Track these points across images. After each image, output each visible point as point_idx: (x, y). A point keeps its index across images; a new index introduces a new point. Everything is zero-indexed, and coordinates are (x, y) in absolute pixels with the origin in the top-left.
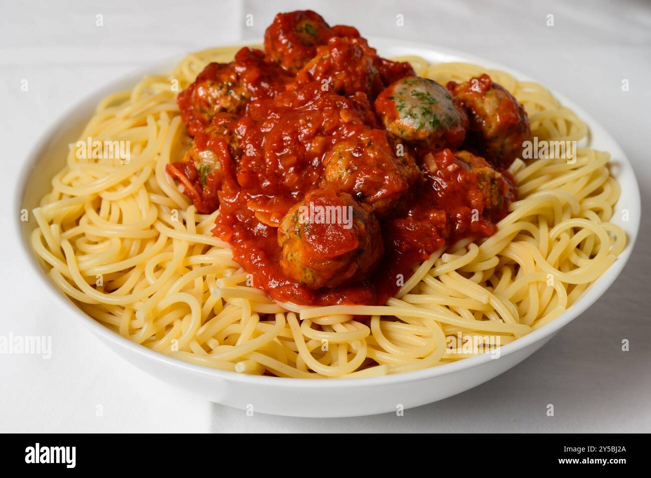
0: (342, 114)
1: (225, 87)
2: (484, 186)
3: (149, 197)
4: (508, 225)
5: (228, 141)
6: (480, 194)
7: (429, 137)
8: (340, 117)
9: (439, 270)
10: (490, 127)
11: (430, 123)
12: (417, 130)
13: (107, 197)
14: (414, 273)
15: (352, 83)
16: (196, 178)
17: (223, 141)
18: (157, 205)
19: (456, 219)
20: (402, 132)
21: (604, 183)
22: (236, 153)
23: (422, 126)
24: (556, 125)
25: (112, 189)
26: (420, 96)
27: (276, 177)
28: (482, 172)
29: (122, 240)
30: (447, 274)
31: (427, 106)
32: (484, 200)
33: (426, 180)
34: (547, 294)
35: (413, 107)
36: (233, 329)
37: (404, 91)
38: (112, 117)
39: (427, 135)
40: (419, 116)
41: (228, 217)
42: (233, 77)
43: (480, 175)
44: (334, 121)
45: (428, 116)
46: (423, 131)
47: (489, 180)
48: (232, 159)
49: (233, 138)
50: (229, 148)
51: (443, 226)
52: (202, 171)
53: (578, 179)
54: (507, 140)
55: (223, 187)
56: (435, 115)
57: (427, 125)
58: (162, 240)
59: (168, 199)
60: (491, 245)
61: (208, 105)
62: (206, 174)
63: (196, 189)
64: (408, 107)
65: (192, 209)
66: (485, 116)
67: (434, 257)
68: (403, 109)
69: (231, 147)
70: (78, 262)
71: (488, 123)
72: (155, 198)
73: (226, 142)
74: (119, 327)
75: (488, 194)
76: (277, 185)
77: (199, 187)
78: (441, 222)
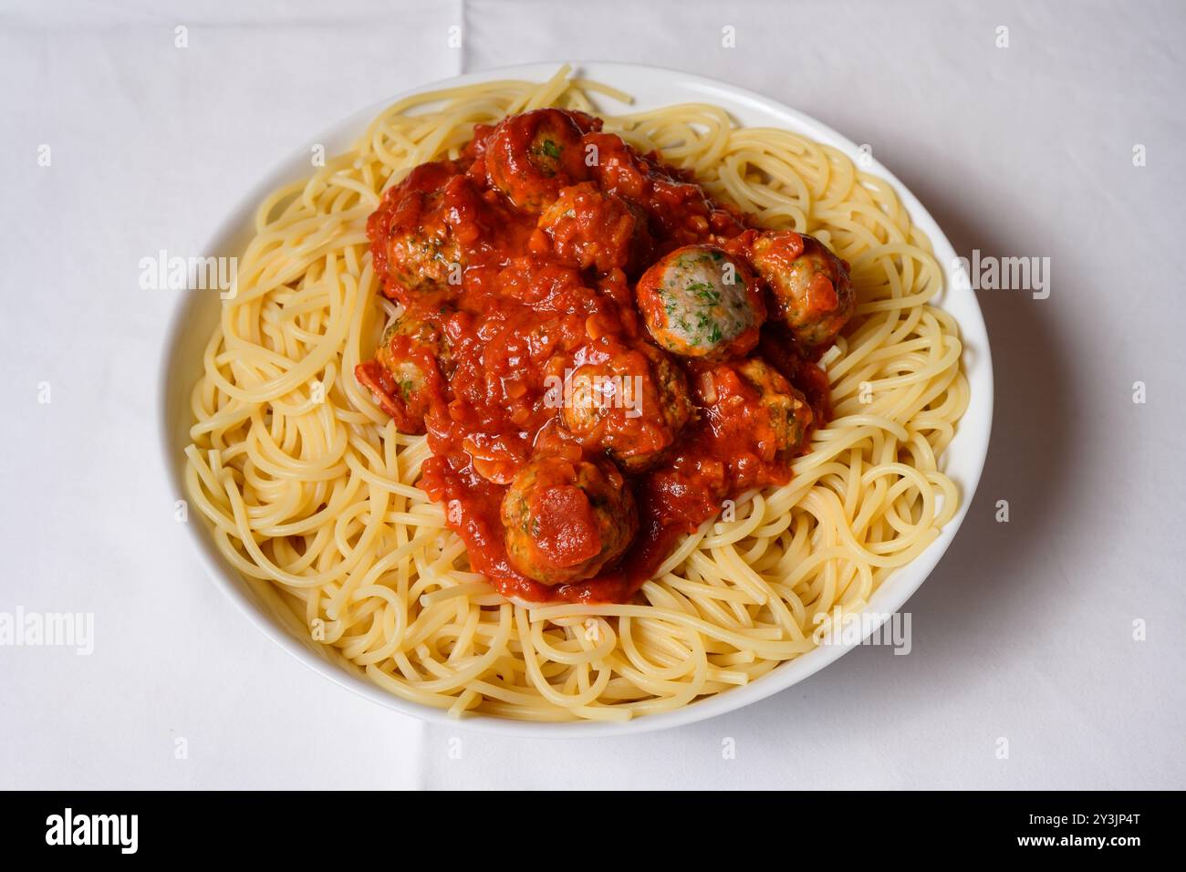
0: (588, 324)
1: (431, 247)
2: (777, 424)
3: (334, 414)
4: (807, 467)
5: (435, 353)
6: (772, 434)
7: (709, 354)
8: (585, 331)
9: (712, 543)
10: (796, 314)
11: (709, 338)
12: (691, 347)
13: (279, 410)
14: (680, 546)
15: (607, 258)
16: (395, 393)
17: (429, 353)
18: (346, 425)
19: (737, 471)
20: (671, 346)
21: (949, 386)
22: (447, 368)
23: (697, 341)
24: (900, 269)
25: (286, 397)
26: (698, 291)
27: (499, 408)
28: (777, 403)
29: (303, 483)
30: (721, 548)
31: (705, 311)
32: (777, 441)
33: (698, 418)
34: (847, 573)
35: (687, 312)
36: (449, 631)
37: (676, 281)
38: (278, 244)
39: (705, 352)
40: (694, 327)
41: (438, 464)
42: (441, 233)
43: (773, 409)
44: (577, 337)
45: (706, 328)
46: (698, 348)
47: (786, 413)
48: (441, 374)
49: (443, 344)
50: (437, 360)
51: (719, 484)
52: (403, 386)
53: (912, 386)
54: (820, 327)
55: (432, 411)
56: (716, 326)
57: (705, 340)
58: (354, 481)
59: (359, 414)
60: (782, 498)
61: (410, 272)
62: (408, 391)
63: (396, 406)
64: (680, 311)
65: (392, 425)
66: (791, 298)
67: (703, 528)
68: (674, 313)
69: (440, 360)
70: (250, 518)
71: (795, 308)
72: (343, 415)
73: (433, 355)
74: (306, 603)
75: (783, 433)
76: (502, 422)
77: (399, 404)
78: (717, 479)
